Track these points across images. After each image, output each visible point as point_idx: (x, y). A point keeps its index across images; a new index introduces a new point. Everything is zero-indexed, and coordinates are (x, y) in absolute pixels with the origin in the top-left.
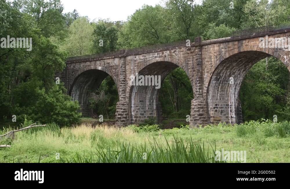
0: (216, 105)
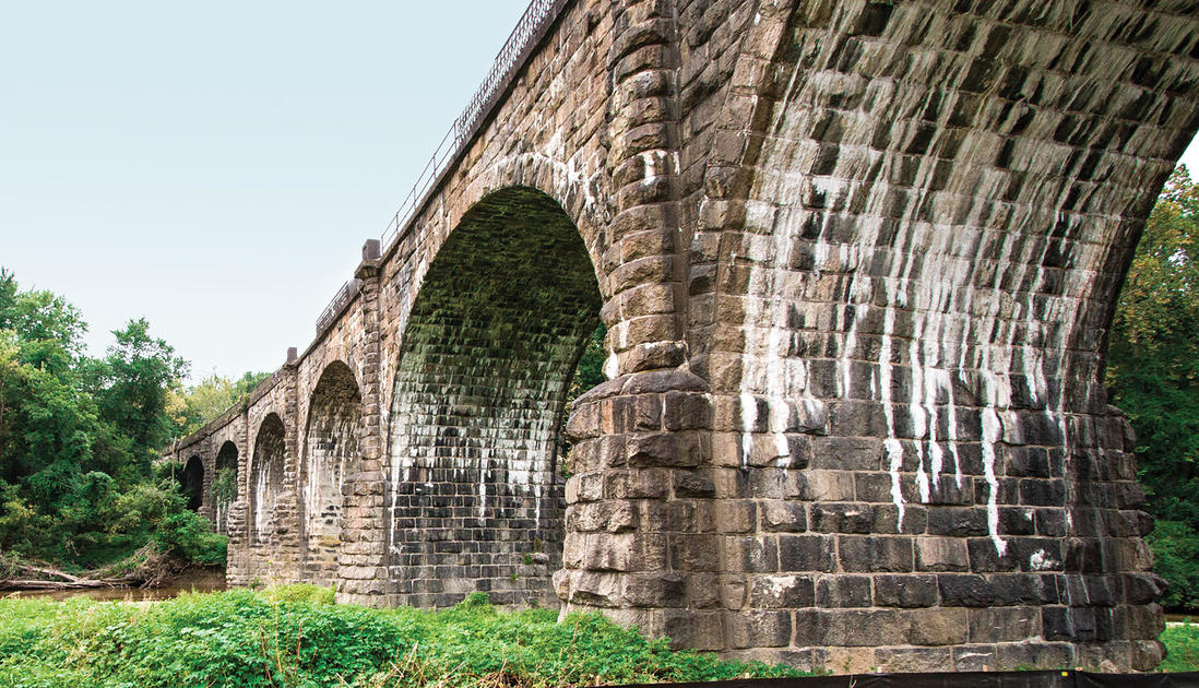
0: (331, 508)
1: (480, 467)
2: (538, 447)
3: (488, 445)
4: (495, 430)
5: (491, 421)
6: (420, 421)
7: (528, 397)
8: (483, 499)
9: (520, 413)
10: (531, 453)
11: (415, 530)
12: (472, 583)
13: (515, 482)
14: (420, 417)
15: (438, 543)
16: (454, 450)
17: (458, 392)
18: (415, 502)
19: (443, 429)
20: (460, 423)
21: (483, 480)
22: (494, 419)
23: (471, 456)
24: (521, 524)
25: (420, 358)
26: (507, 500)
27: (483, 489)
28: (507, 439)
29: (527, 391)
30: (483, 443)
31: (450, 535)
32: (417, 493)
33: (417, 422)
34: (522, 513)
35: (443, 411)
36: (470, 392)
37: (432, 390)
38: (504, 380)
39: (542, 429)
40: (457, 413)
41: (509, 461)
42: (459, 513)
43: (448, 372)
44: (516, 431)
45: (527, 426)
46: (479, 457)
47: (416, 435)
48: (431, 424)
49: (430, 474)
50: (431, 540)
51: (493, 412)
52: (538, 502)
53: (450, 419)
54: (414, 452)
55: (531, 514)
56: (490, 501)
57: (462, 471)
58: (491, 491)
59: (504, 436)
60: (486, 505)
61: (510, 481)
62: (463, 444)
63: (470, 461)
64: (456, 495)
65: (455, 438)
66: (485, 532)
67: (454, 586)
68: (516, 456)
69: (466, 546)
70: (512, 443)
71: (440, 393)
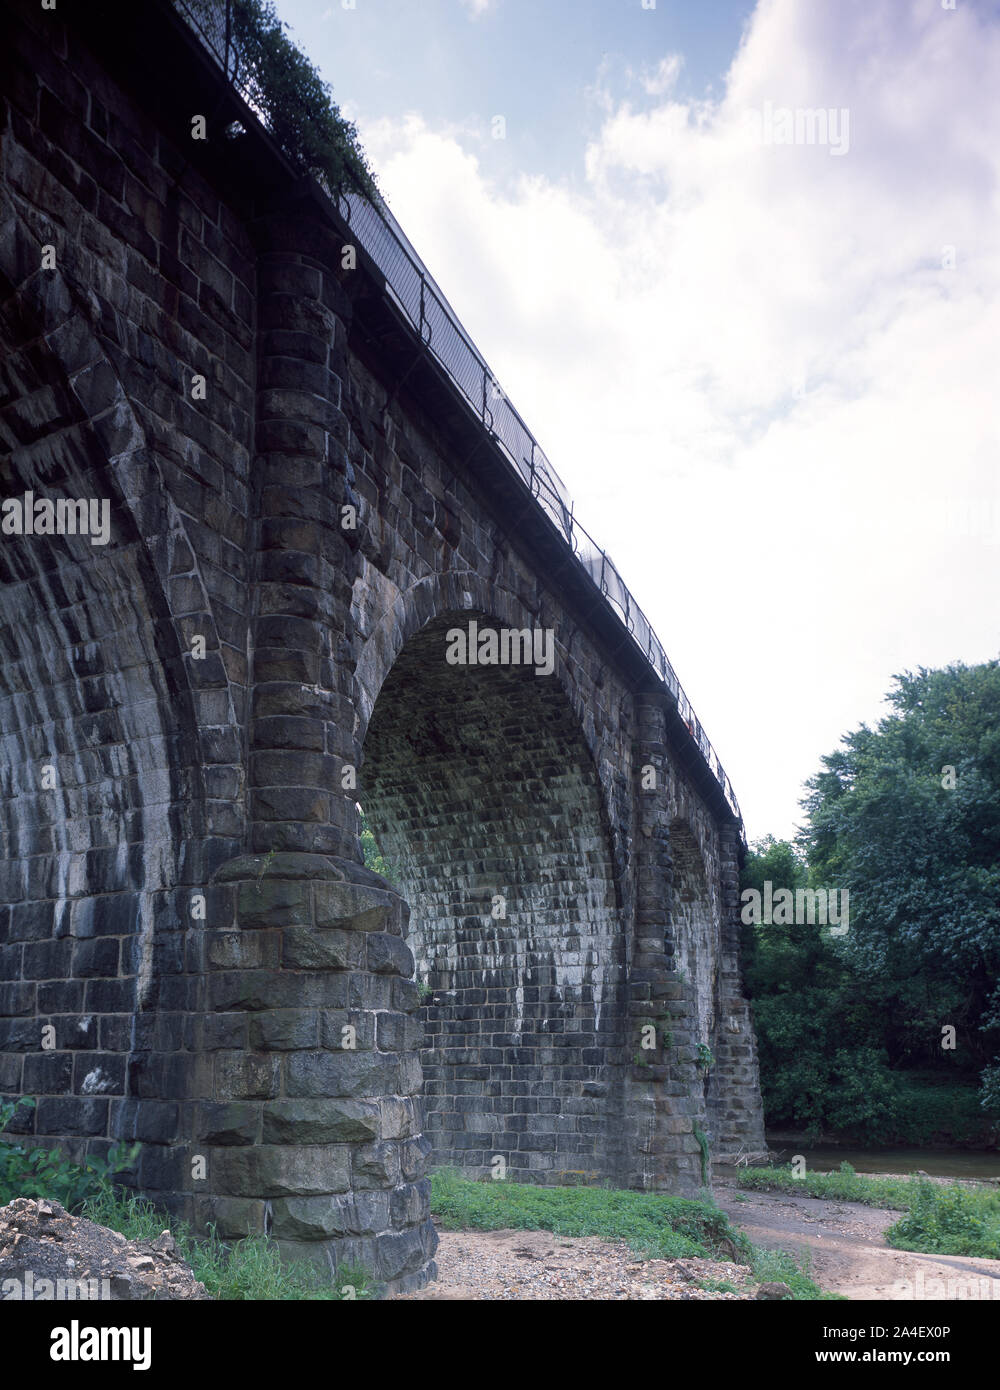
1: (515, 965)
2: (594, 931)
3: (523, 935)
4: (529, 914)
5: (520, 903)
6: (432, 914)
7: (559, 863)
8: (520, 1007)
9: (556, 888)
10: (585, 941)
11: (432, 1050)
12: (502, 1120)
13: (566, 982)
14: (430, 908)
15: (458, 1065)
16: (479, 945)
17: (465, 870)
18: (434, 1016)
19: (461, 921)
20: (481, 910)
21: (521, 983)
22: (525, 900)
23: (503, 950)
24: (570, 1041)
25: (400, 837)
26: (551, 1007)
27: (520, 994)
28: (547, 923)
29: (555, 856)
30: (516, 932)
31: (474, 1056)
32: (437, 1004)
33: (428, 916)
34: (574, 1025)
35: (456, 898)
36: (480, 869)
37: (432, 873)
38: (516, 846)
39: (594, 905)
40: (473, 899)
41: (556, 956)
42: (488, 1027)
43: (443, 849)
44: (557, 913)
45: (572, 905)
46: (514, 951)
47: (431, 930)
48: (445, 915)
49: (454, 980)
50: (449, 1064)
51: (520, 890)
52: (598, 1008)
53: (467, 907)
54: (431, 952)
55: (587, 1025)
56: (529, 1010)
57: (493, 972)
58: (531, 996)
59: (542, 920)
60: (525, 1016)
61: (560, 981)
62: (491, 936)
63: (501, 958)
64: (487, 1004)
65: (479, 930)
66: (520, 1052)
67: (479, 1123)
68: (564, 946)
69: (495, 1070)
70: (555, 929)
71: (444, 876)
